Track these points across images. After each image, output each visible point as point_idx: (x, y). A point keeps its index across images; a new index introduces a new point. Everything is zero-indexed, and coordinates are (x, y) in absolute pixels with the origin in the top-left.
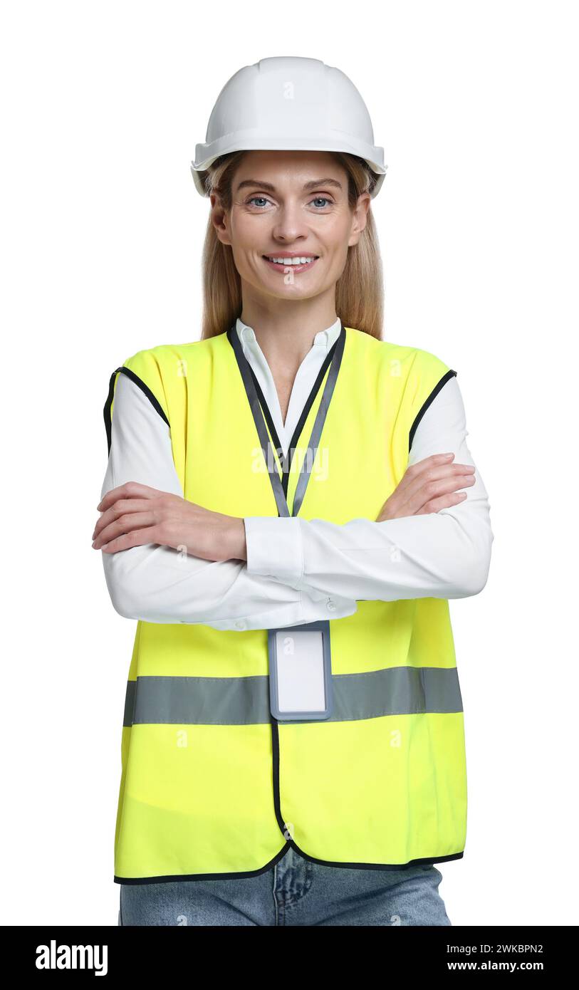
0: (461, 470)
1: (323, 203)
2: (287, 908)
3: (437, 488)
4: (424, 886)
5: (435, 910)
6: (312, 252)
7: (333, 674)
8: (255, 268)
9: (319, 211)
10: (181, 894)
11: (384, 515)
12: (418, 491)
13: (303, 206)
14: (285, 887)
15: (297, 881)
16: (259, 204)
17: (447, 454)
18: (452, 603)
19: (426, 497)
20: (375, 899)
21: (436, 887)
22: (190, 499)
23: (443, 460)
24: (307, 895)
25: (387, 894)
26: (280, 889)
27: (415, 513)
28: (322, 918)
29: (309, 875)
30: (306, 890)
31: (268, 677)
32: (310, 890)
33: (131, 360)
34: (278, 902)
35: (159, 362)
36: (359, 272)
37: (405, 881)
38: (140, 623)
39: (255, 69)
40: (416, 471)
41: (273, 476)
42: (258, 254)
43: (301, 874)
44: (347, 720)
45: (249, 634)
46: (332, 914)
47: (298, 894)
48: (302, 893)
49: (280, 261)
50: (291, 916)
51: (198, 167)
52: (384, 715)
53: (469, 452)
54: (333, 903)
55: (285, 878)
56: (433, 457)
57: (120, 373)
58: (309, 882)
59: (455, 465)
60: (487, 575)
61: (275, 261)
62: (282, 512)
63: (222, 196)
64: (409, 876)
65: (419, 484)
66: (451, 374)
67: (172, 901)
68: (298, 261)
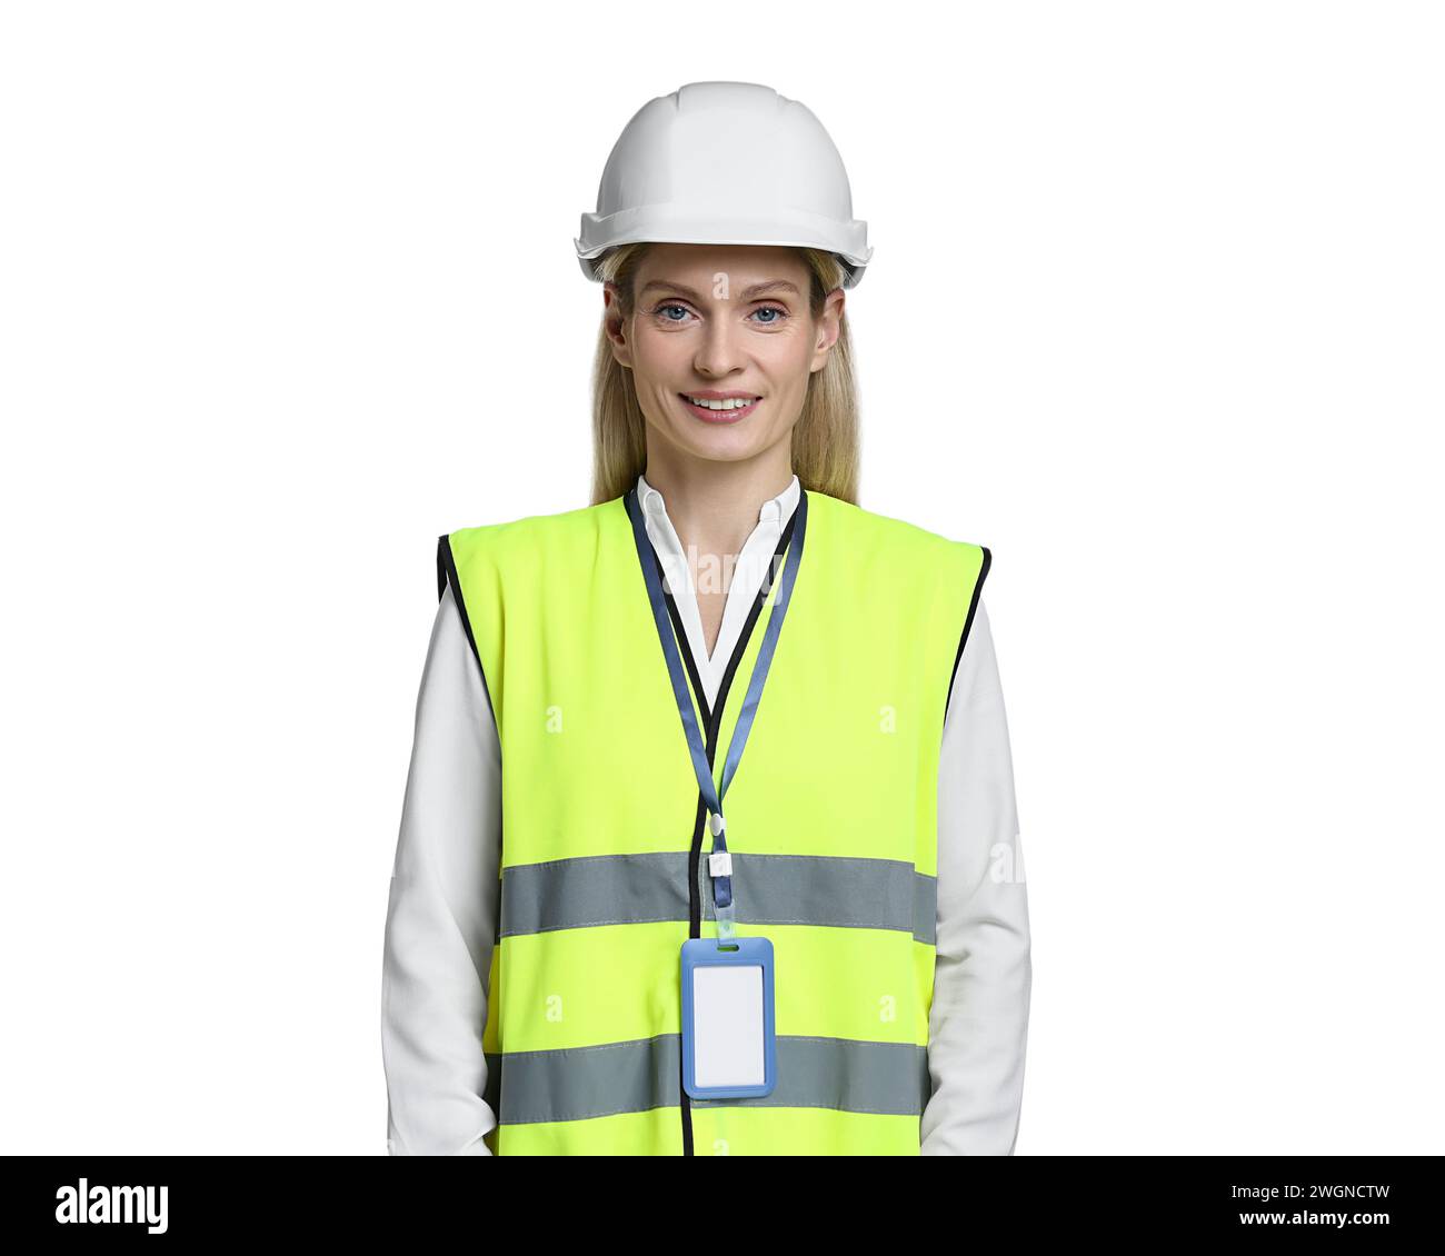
1: (770, 316)
6: (751, 392)
8: (667, 411)
9: (764, 328)
13: (740, 320)
16: (674, 315)
31: (681, 1034)
36: (827, 408)
39: (671, 104)
42: (672, 392)
49: (705, 404)
51: (584, 254)
61: (697, 403)
63: (620, 296)
68: (729, 405)
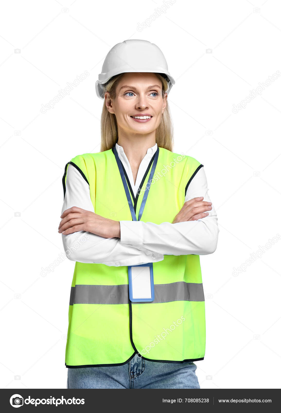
0: (206, 204)
1: (155, 95)
2: (135, 379)
3: (197, 210)
4: (190, 371)
5: (194, 380)
6: (150, 114)
7: (154, 284)
8: (127, 121)
9: (153, 98)
10: (92, 373)
11: (176, 221)
12: (189, 211)
13: (147, 96)
14: (134, 370)
15: (139, 368)
17: (201, 197)
18: (201, 257)
19: (192, 214)
20: (170, 376)
21: (194, 371)
22: (97, 213)
23: (199, 199)
24: (143, 374)
25: (175, 374)
26: (132, 371)
27: (188, 221)
28: (149, 383)
29: (143, 366)
30: (142, 372)
31: (128, 285)
32: (144, 372)
33: (74, 159)
34: (131, 376)
35: (85, 160)
37: (182, 369)
38: (77, 263)
40: (188, 204)
41: (130, 205)
42: (128, 116)
43: (140, 365)
44: (159, 303)
45: (121, 268)
46: (152, 381)
47: (139, 373)
48: (140, 373)
50: (136, 382)
52: (174, 301)
53: (209, 197)
54: (153, 377)
55: (134, 367)
56: (195, 198)
57: (69, 164)
58: (143, 368)
59: (204, 202)
60: (216, 246)
61: (136, 118)
62: (134, 219)
64: (183, 366)
65: (189, 209)
66: (201, 166)
67: (89, 376)
68: (145, 117)
